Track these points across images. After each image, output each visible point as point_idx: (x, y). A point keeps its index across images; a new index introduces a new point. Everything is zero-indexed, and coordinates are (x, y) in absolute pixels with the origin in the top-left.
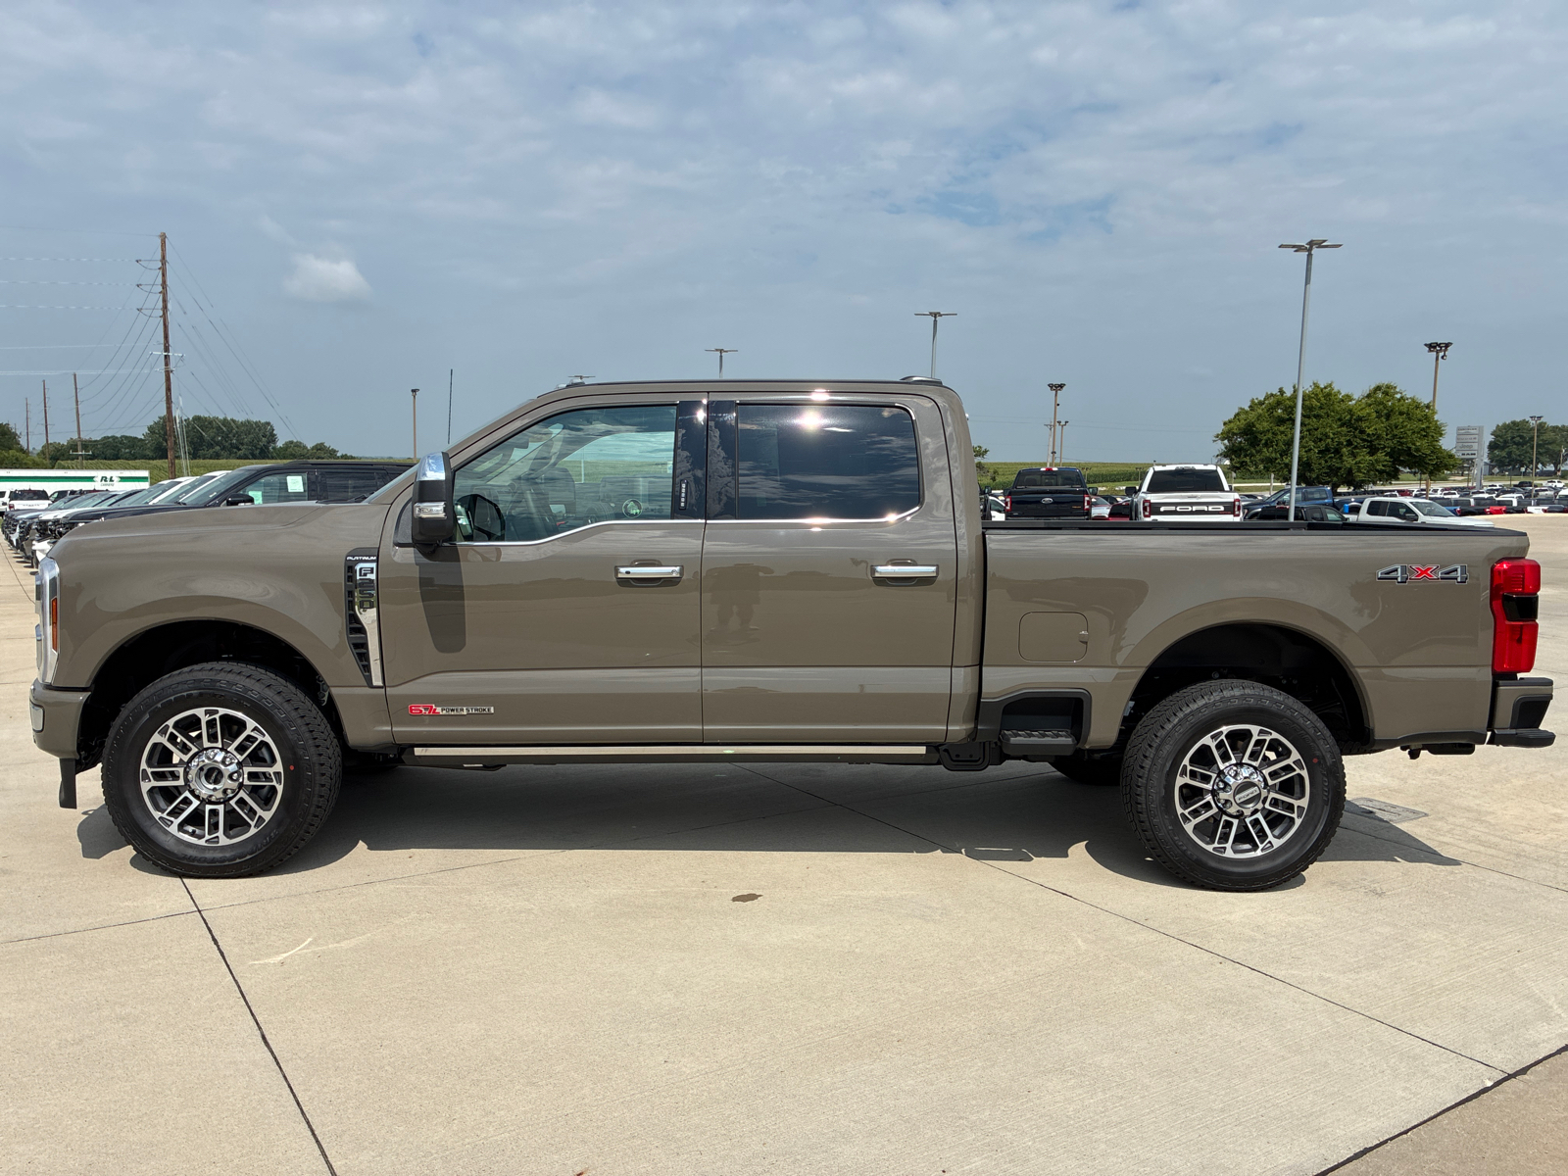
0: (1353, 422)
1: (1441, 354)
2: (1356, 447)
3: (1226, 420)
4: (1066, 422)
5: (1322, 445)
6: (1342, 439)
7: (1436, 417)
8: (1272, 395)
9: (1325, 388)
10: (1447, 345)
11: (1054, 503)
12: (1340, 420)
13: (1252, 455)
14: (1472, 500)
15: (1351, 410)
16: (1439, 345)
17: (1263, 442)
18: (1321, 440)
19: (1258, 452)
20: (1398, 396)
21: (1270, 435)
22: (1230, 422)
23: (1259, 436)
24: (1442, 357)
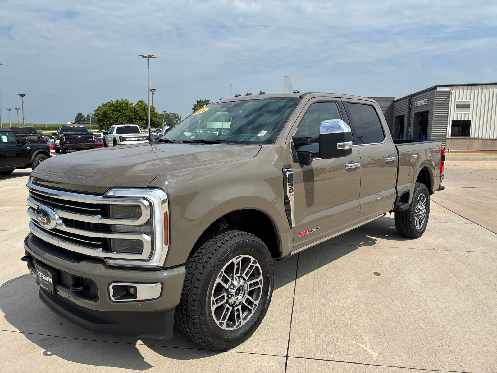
0: (135, 111)
1: (153, 92)
2: (137, 119)
3: (95, 110)
4: (19, 109)
5: (128, 118)
6: (133, 117)
7: (156, 111)
8: (109, 102)
9: (125, 101)
10: (154, 90)
11: (82, 138)
12: (131, 111)
13: (106, 121)
14: (159, 135)
15: (134, 108)
16: (152, 90)
17: (109, 117)
18: (127, 117)
19: (108, 120)
20: (145, 104)
21: (111, 115)
22: (96, 110)
23: (108, 115)
24: (154, 93)
